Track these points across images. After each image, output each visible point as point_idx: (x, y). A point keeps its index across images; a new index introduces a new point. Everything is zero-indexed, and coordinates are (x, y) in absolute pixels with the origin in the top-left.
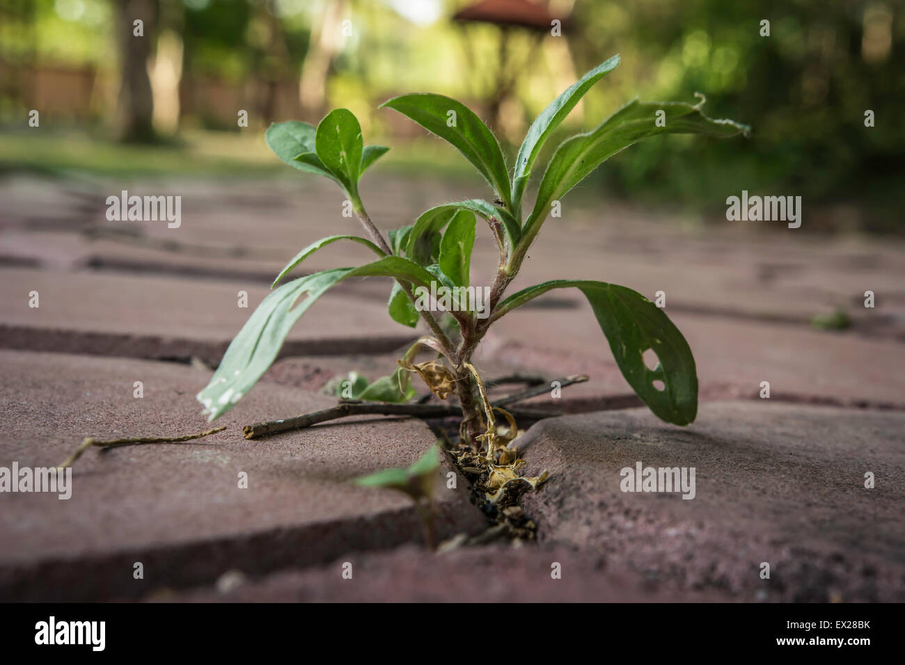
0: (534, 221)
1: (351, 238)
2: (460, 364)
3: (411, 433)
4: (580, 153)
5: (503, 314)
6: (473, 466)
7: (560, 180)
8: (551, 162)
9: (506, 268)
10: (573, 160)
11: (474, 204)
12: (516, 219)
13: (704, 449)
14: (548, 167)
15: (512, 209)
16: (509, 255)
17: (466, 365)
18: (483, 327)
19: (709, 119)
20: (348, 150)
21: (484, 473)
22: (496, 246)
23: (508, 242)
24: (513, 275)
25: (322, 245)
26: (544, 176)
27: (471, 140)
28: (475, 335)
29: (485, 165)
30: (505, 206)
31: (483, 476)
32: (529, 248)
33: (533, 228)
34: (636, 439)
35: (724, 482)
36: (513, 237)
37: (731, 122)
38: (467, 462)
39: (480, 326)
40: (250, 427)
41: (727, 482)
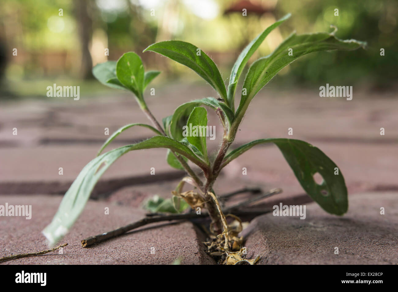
0: (241, 109)
1: (140, 125)
2: (206, 192)
3: (182, 232)
4: (264, 68)
5: (228, 163)
6: (217, 251)
7: (254, 84)
8: (247, 74)
9: (227, 137)
10: (261, 72)
11: (207, 100)
12: (231, 109)
13: (351, 231)
14: (246, 77)
15: (228, 103)
16: (229, 129)
17: (209, 193)
18: (216, 172)
19: (341, 40)
20: (136, 75)
21: (224, 255)
22: (221, 125)
23: (227, 122)
24: (231, 141)
25: (123, 130)
26: (244, 83)
27: (201, 65)
28: (212, 176)
29: (210, 78)
30: (224, 101)
31: (223, 257)
32: (240, 125)
33: (241, 113)
34: (311, 226)
35: (365, 257)
36: (230, 119)
37: (354, 41)
38: (214, 249)
39: (215, 171)
40: (85, 240)
41: (367, 257)
